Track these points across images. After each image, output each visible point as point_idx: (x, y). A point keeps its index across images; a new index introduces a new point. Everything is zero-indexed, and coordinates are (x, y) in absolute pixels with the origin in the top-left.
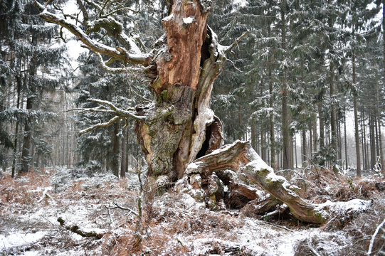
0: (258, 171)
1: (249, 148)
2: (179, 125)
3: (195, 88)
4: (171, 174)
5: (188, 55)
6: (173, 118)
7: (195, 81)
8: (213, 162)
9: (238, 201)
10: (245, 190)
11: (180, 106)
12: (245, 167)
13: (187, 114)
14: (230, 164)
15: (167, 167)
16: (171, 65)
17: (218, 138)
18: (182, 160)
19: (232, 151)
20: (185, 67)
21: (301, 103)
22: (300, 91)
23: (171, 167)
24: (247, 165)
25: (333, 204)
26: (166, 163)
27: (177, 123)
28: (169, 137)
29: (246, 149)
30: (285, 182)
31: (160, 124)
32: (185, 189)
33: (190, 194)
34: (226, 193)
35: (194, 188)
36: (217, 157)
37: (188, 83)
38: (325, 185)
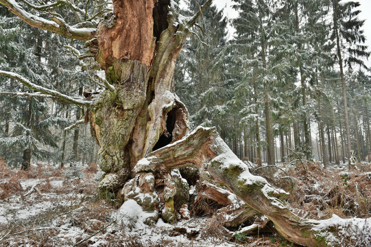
0: (226, 169)
1: (215, 137)
2: (128, 110)
3: (148, 64)
4: (122, 172)
5: (135, 20)
6: (121, 102)
7: (147, 56)
8: (169, 156)
9: (205, 207)
10: (214, 192)
11: (130, 87)
12: (210, 164)
13: (138, 96)
14: (191, 159)
15: (116, 164)
16: (113, 33)
17: (183, 127)
18: (137, 154)
19: (192, 141)
20: (132, 35)
21: (281, 110)
22: (279, 100)
23: (122, 163)
24: (213, 160)
25: (343, 221)
26: (115, 158)
27: (125, 108)
28: (116, 125)
29: (212, 138)
30: (266, 186)
31: (106, 110)
32: (132, 192)
33: (136, 199)
34: (191, 196)
35: (143, 191)
36: (173, 150)
37: (139, 57)
38: (313, 182)
